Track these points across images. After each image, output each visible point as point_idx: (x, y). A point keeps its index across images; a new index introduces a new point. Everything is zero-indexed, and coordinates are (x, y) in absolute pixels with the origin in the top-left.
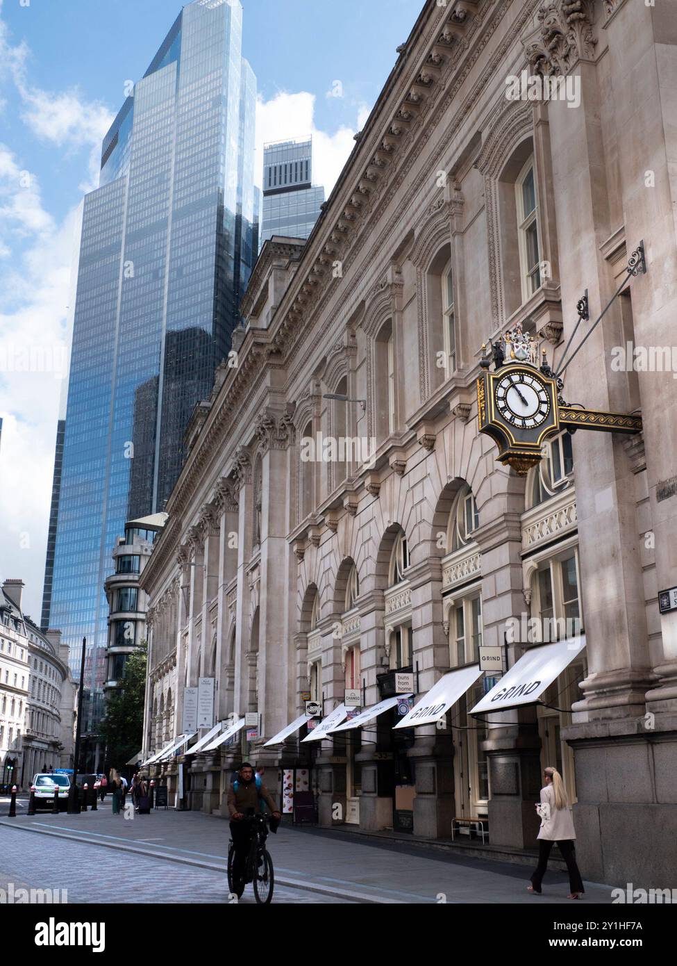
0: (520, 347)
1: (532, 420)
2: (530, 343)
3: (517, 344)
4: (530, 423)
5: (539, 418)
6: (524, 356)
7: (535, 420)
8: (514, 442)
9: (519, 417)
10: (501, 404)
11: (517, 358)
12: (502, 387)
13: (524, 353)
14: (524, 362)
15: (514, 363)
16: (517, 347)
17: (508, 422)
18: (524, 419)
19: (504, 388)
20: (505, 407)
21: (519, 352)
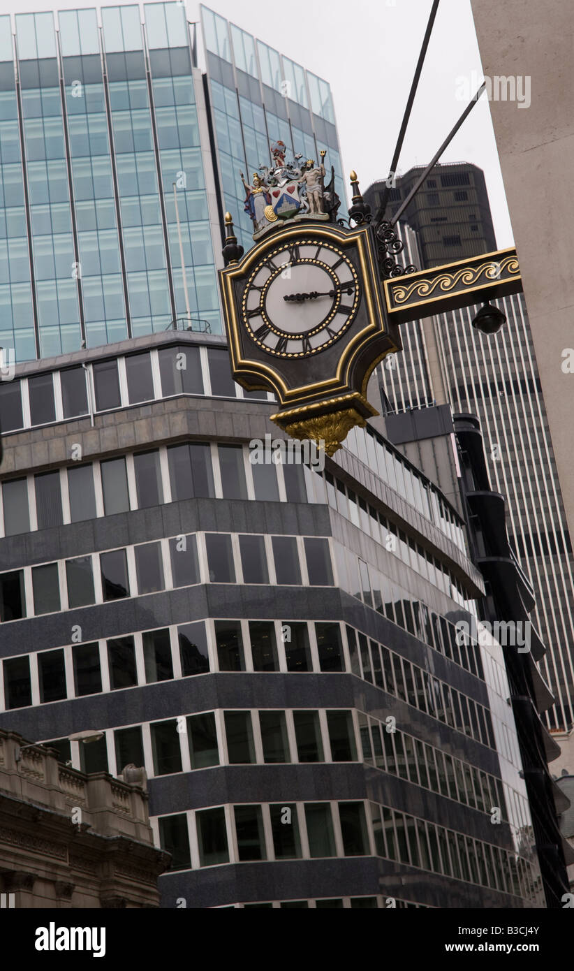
0: (284, 191)
1: (325, 331)
2: (306, 174)
3: (275, 189)
4: (319, 341)
5: (339, 322)
6: (293, 207)
7: (329, 331)
8: (287, 392)
9: (295, 336)
10: (256, 323)
11: (281, 217)
12: (255, 288)
13: (291, 200)
14: (297, 217)
15: (276, 229)
16: (276, 194)
17: (275, 356)
18: (306, 336)
19: (260, 289)
20: (265, 327)
21: (279, 204)
